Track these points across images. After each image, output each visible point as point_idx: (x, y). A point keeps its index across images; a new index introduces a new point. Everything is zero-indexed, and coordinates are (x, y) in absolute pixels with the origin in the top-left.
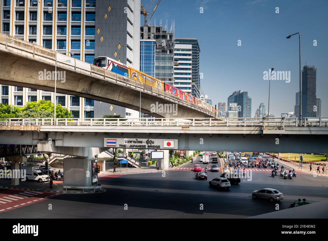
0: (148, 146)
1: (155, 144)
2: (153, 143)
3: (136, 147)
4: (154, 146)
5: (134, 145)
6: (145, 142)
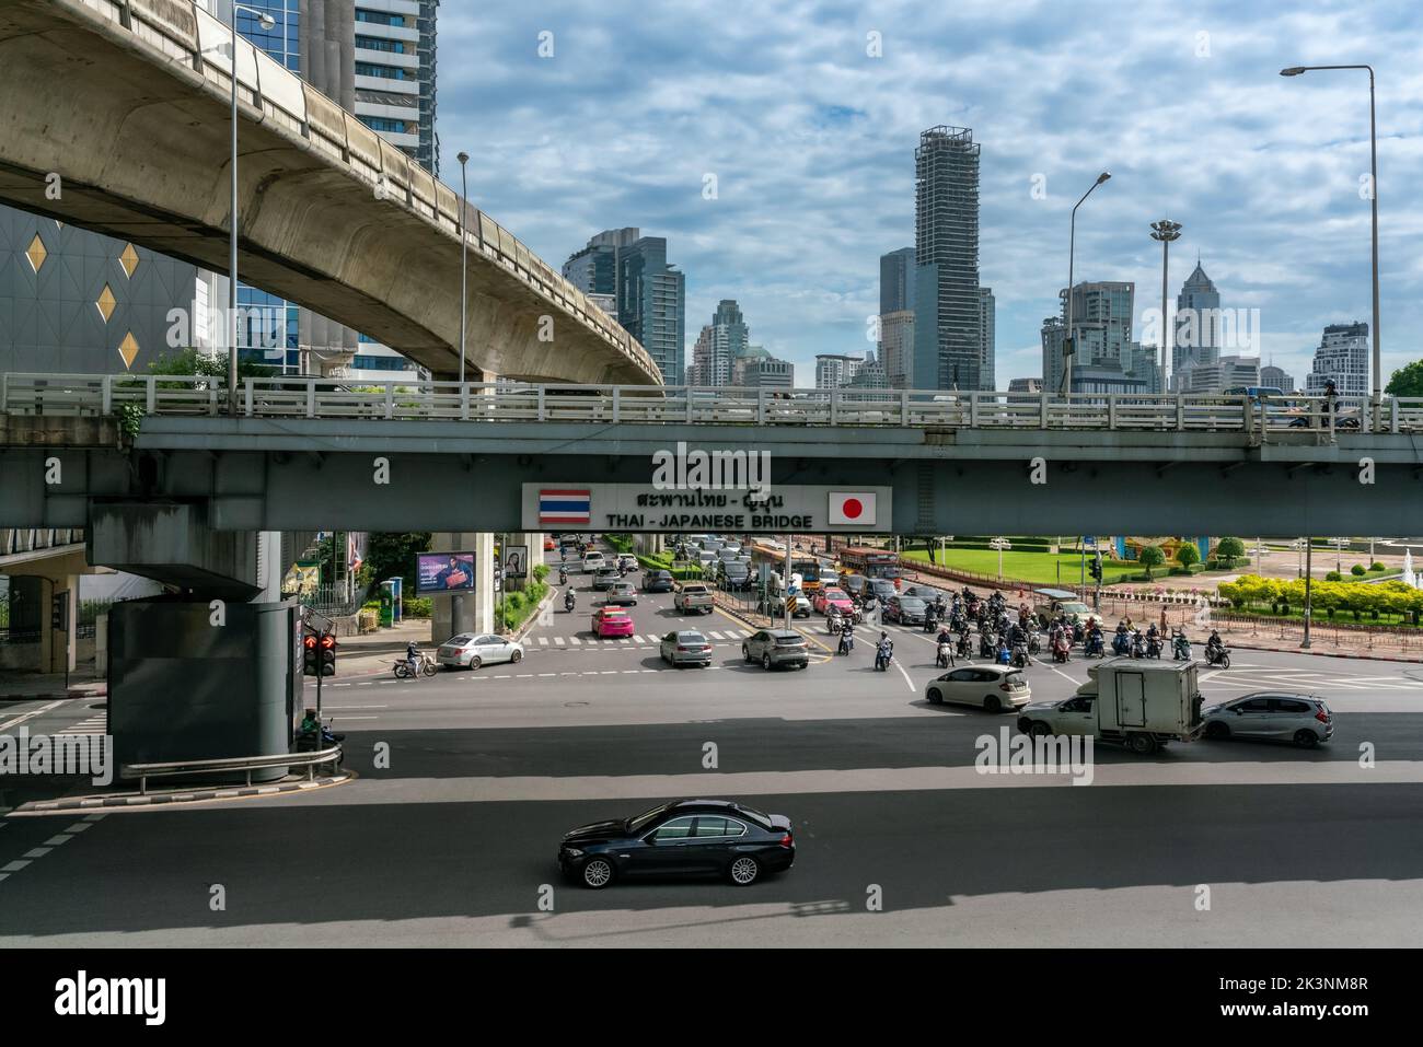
0: (756, 521)
1: (788, 510)
2: (780, 504)
3: (691, 525)
4: (781, 517)
5: (682, 517)
6: (740, 502)
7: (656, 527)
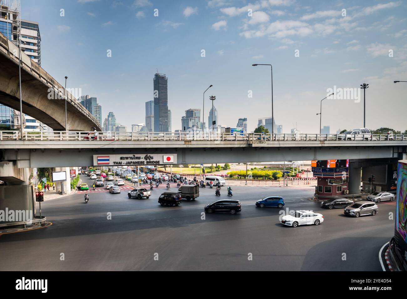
0: (147, 162)
1: (155, 159)
2: (153, 158)
3: (133, 164)
4: (153, 161)
5: (131, 162)
6: (144, 158)
7: (125, 164)
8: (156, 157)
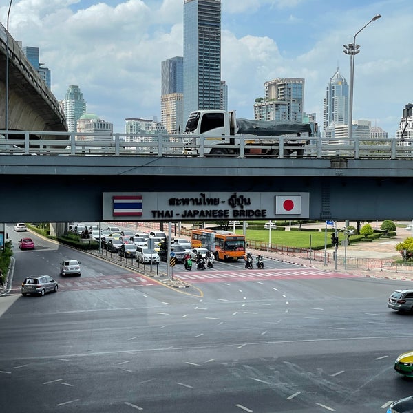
0: (236, 213)
1: (253, 207)
2: (249, 203)
3: (200, 216)
4: (250, 211)
5: (194, 211)
6: (227, 202)
7: (179, 218)
8: (257, 200)
